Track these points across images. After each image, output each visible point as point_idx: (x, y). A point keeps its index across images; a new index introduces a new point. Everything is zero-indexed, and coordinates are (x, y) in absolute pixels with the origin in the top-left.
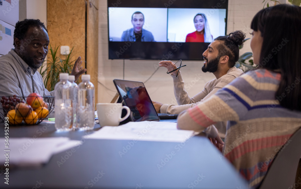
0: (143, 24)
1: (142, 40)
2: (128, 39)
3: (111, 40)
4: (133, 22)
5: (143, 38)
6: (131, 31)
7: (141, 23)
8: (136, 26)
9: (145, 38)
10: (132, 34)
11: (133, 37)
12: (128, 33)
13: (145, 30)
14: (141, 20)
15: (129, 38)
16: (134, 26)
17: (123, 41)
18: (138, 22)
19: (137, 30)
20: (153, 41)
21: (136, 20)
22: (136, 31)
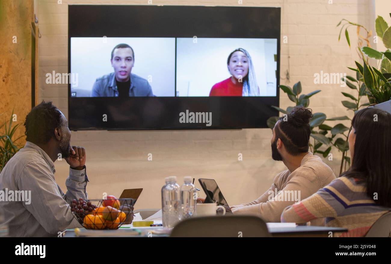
0: (132, 66)
1: (130, 95)
2: (105, 92)
3: (73, 95)
4: (114, 62)
5: (132, 90)
6: (109, 78)
7: (129, 64)
8: (120, 69)
9: (135, 91)
10: (112, 83)
11: (113, 88)
12: (106, 81)
13: (135, 77)
14: (129, 58)
15: (107, 92)
16: (115, 69)
17: (96, 96)
18: (123, 63)
19: (121, 77)
20: (150, 96)
21: (118, 59)
22: (119, 79)
